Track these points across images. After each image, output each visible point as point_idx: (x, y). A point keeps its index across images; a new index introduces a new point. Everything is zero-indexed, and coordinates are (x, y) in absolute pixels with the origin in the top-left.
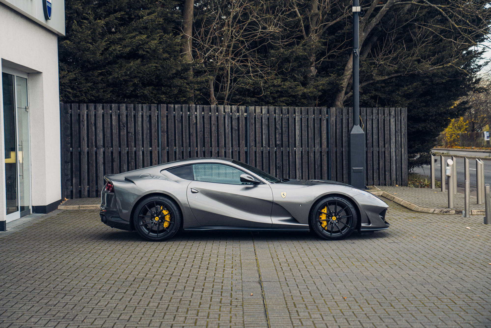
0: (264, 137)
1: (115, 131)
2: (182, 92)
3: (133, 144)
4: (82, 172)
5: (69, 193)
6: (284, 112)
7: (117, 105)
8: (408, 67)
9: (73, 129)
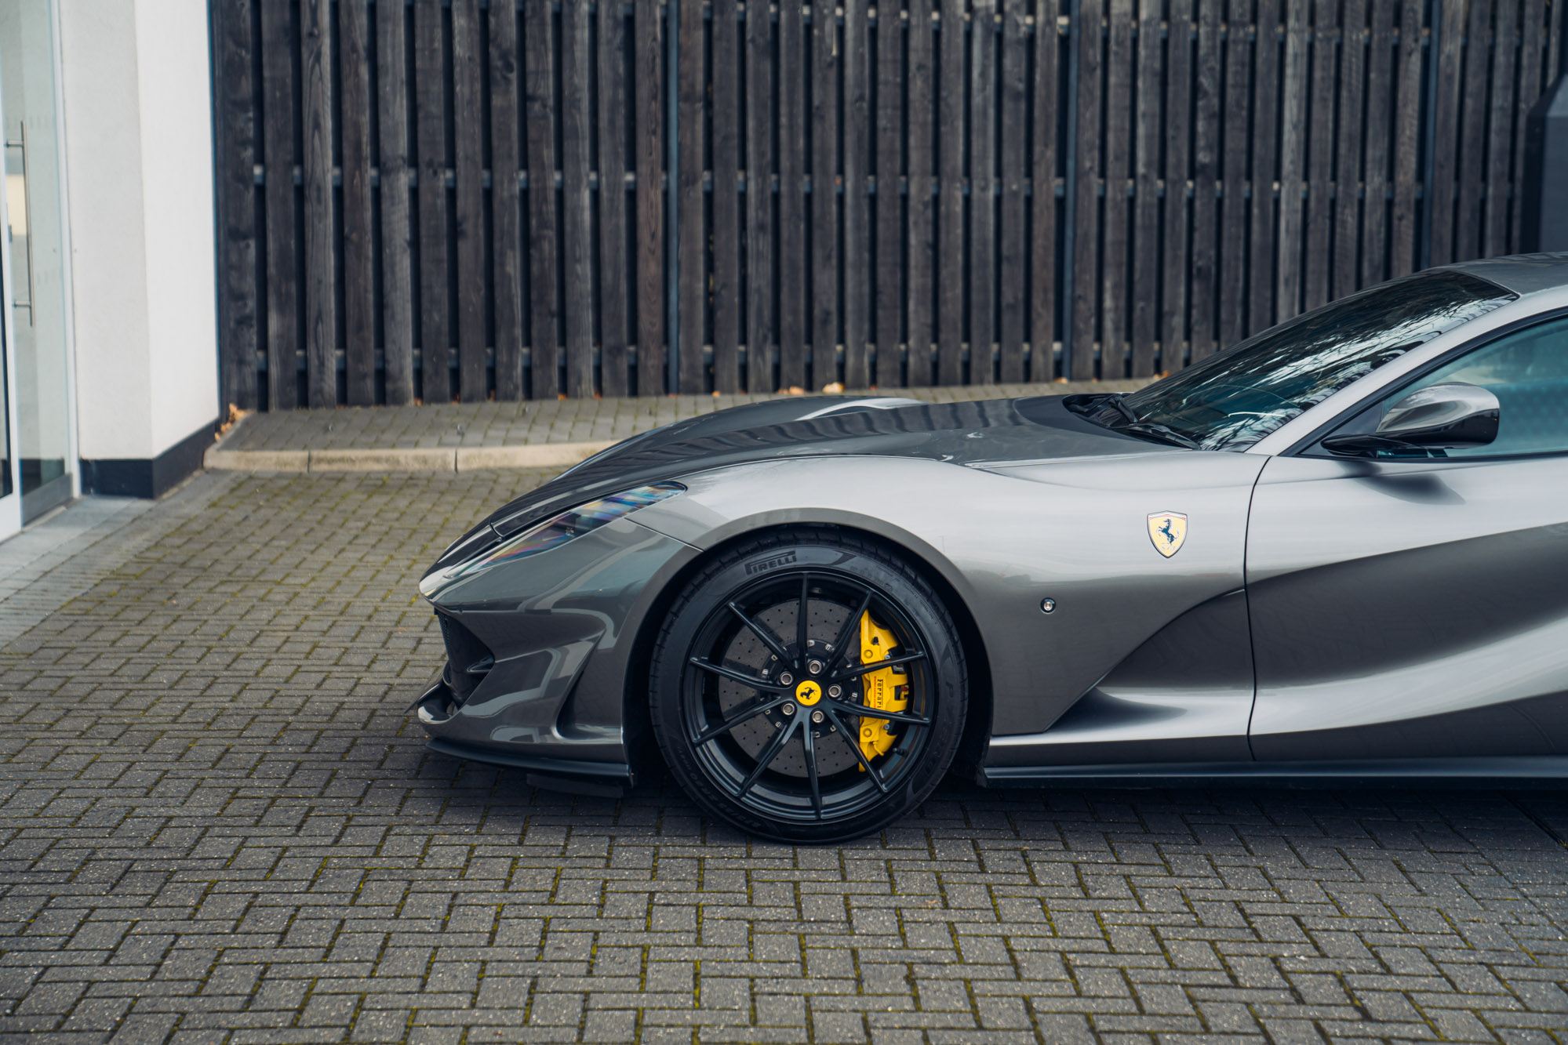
0: (1141, 130)
1: (466, 89)
3: (549, 154)
4: (311, 284)
5: (251, 383)
6: (1237, 12)
9: (267, 73)
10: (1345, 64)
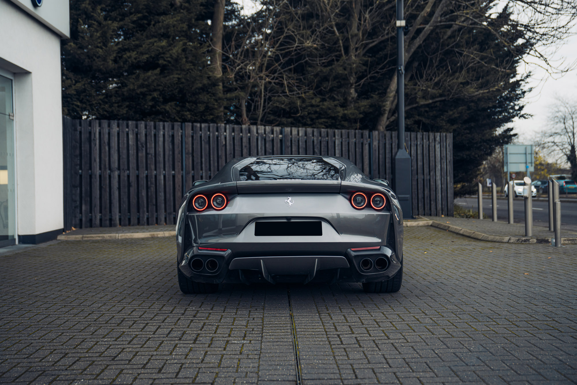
1: (132, 152)
2: (208, 109)
3: (153, 167)
4: (93, 198)
6: (323, 134)
7: (134, 122)
8: (453, 90)
9: (83, 149)
10: (350, 147)
